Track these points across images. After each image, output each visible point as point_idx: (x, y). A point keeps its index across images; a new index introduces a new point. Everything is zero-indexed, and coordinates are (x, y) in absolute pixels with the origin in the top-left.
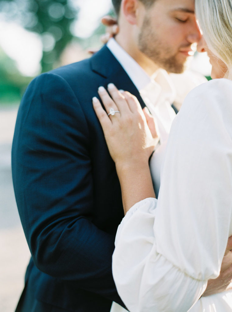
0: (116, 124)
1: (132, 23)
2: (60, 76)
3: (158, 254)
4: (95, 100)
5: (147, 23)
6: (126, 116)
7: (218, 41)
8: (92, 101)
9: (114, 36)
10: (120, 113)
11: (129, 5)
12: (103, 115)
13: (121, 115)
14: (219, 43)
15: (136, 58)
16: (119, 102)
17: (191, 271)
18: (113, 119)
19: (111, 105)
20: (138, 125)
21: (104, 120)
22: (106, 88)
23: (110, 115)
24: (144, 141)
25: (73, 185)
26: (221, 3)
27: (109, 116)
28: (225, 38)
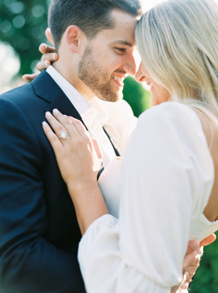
0: (67, 146)
1: (74, 52)
2: (11, 102)
3: (127, 266)
4: (44, 124)
5: (88, 51)
6: (75, 139)
7: (164, 71)
8: (42, 125)
9: (52, 63)
10: (69, 136)
11: (72, 34)
12: (55, 139)
13: (71, 138)
14: (163, 72)
15: (75, 85)
16: (67, 126)
17: (160, 279)
18: (64, 142)
19: (60, 129)
20: (87, 147)
21: (56, 144)
22: (52, 112)
23: (61, 138)
24: (92, 162)
25: (31, 206)
26: (164, 36)
27: (59, 139)
28: (170, 69)
